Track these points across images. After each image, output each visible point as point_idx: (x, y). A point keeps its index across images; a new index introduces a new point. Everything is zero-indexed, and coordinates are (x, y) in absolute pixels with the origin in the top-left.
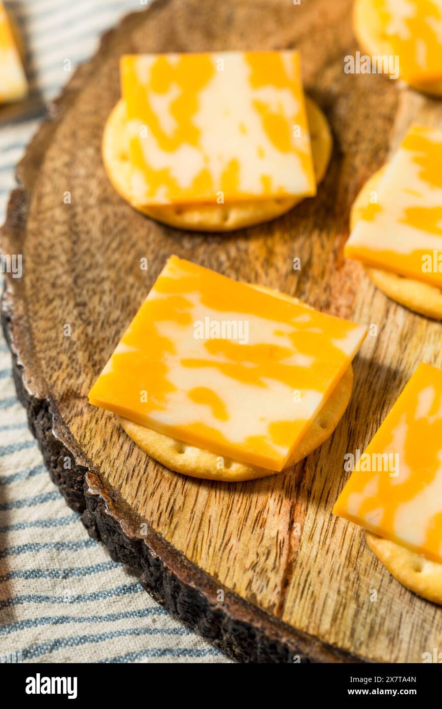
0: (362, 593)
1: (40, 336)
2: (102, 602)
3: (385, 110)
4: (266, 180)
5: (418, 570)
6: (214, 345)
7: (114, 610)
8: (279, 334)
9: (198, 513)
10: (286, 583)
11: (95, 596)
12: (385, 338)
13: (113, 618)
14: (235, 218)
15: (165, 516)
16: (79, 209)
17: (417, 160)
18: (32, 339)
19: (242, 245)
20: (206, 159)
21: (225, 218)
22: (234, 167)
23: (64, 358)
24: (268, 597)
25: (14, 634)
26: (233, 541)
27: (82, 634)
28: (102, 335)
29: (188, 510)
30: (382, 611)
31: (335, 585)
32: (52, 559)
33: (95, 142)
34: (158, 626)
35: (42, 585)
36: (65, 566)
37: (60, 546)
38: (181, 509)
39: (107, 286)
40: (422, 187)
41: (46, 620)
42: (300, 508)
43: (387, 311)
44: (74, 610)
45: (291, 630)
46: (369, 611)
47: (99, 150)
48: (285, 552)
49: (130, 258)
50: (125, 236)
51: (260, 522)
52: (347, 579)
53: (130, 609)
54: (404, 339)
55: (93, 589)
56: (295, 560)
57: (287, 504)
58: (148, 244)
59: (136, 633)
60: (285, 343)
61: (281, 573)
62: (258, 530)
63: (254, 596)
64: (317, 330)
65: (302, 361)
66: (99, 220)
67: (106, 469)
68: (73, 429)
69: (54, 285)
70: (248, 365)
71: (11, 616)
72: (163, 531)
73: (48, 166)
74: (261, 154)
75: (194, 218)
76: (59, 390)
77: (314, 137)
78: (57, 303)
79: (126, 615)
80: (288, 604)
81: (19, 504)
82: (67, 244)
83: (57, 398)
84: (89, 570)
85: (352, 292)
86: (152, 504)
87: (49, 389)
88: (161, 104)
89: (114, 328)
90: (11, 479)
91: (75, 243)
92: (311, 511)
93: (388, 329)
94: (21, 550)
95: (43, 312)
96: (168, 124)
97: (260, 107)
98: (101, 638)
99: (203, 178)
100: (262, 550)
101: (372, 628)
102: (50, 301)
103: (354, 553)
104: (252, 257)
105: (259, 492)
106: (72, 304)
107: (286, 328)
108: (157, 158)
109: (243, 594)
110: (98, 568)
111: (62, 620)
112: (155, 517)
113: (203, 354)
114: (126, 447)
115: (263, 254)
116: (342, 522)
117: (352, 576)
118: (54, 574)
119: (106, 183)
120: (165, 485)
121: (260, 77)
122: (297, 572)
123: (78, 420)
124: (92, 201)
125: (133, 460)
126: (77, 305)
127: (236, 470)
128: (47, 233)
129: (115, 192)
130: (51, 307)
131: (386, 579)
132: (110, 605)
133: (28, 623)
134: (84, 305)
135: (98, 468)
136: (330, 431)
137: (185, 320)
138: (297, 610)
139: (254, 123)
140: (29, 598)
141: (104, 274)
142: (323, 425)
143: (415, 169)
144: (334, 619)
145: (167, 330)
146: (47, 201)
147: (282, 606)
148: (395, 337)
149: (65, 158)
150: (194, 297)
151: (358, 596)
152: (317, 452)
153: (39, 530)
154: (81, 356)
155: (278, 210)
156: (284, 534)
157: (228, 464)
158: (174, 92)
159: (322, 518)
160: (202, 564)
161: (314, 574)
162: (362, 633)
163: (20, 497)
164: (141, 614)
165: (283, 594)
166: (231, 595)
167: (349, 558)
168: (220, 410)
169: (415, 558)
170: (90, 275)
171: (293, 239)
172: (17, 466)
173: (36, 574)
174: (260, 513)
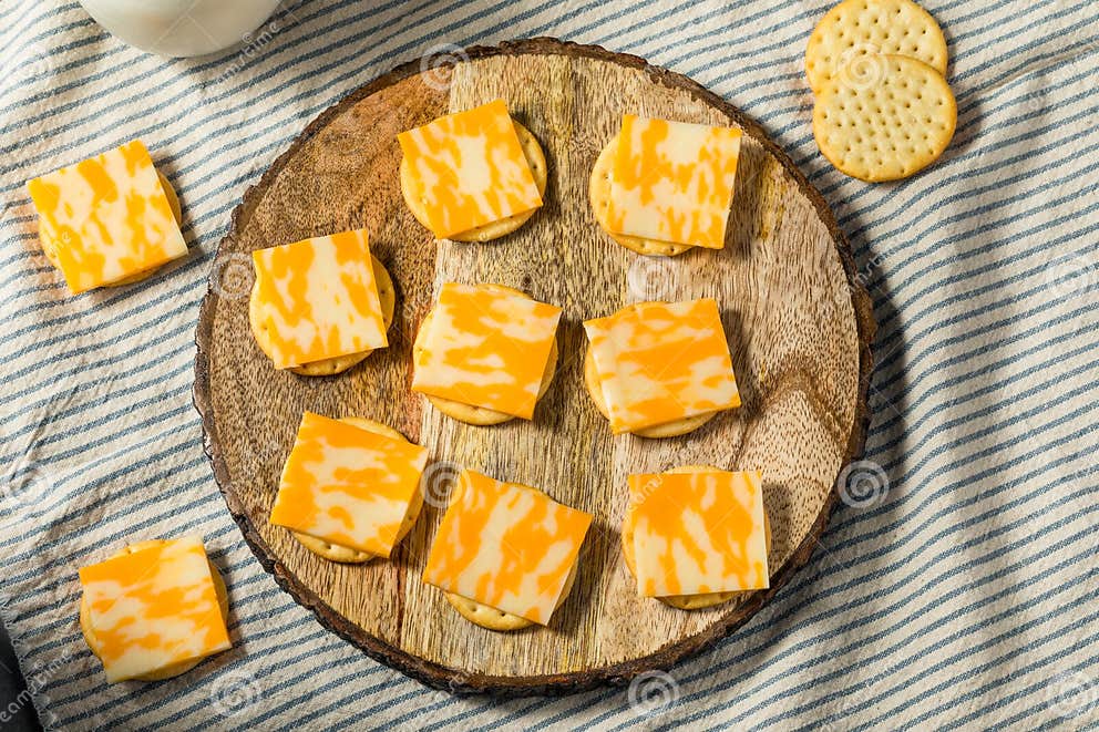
0: (444, 625)
1: (232, 469)
2: (295, 630)
3: (427, 255)
4: (356, 341)
5: (474, 610)
6: (341, 473)
7: (302, 635)
8: (377, 459)
9: (344, 584)
10: (400, 625)
11: (289, 627)
12: (442, 441)
13: (303, 641)
14: (340, 367)
15: (325, 589)
16: (241, 366)
17: (450, 311)
18: (227, 471)
19: (347, 381)
20: (317, 329)
21: (335, 367)
22: (335, 332)
23: (249, 483)
24: (390, 635)
25: (248, 664)
26: (367, 600)
27: (287, 658)
28: (269, 463)
29: (338, 581)
30: (456, 636)
31: (428, 624)
32: (261, 606)
33: (243, 309)
34: (330, 643)
35: (258, 625)
36: (270, 609)
37: (264, 595)
38: (334, 582)
39: (267, 424)
40: (455, 333)
41: (265, 652)
42: (402, 573)
43: (442, 421)
44: (279, 640)
45: (406, 655)
46: (449, 636)
47: (247, 315)
48: (397, 603)
49: (279, 401)
50: (273, 384)
51: (380, 585)
52: (435, 617)
53: (311, 633)
54: (454, 440)
55: (288, 622)
56: (403, 609)
57: (395, 570)
58: (288, 388)
59: (317, 652)
60: (381, 466)
61: (396, 618)
62: (380, 591)
63: (382, 635)
64: (400, 455)
65: (393, 478)
66: (255, 373)
67: (286, 560)
68: (262, 535)
69: (234, 428)
70: (363, 485)
71: (244, 653)
72: (326, 599)
73: (216, 332)
74: (351, 319)
75: (315, 371)
76: (250, 507)
77: (382, 292)
78: (239, 441)
79: (310, 638)
80: (403, 638)
81: (235, 568)
82: (238, 395)
83: (250, 513)
84: (284, 609)
85: (419, 409)
86: (316, 581)
87: (243, 507)
88: (282, 286)
89: (276, 456)
90: (228, 550)
91: (242, 393)
92: (409, 574)
93: (443, 434)
94: (242, 603)
95: (231, 450)
96: (289, 301)
97: (346, 279)
98: (299, 659)
99: (317, 342)
100: (384, 604)
101: (452, 648)
102: (234, 441)
103: (437, 599)
104: (354, 390)
105: (378, 564)
106: (247, 441)
107: (382, 455)
108: (286, 332)
109: (376, 636)
110: (289, 606)
111: (274, 649)
112: (320, 589)
113: (333, 481)
114: (296, 543)
115: (361, 386)
116: (427, 586)
117: (438, 615)
118: (263, 616)
119: (253, 341)
120: (322, 567)
121: (344, 254)
122: (406, 615)
123: (264, 528)
124: (248, 358)
125: (300, 553)
126: (251, 442)
127: (362, 557)
128: (224, 387)
129: (261, 350)
130: (235, 446)
131: (457, 614)
132: (299, 632)
133: (255, 656)
134: (256, 441)
135: (281, 560)
136: (415, 520)
137: (319, 458)
138: (408, 642)
139: (344, 294)
140: (252, 638)
141: (264, 416)
142: (410, 518)
143: (449, 319)
144: (430, 646)
145: (310, 467)
146: (219, 361)
147: (399, 640)
148: (449, 439)
149: (226, 325)
150: (322, 440)
151: (442, 627)
152: (409, 534)
153: (249, 586)
154: (259, 480)
155: (367, 355)
156: (395, 591)
157: (358, 554)
158: (290, 275)
159: (417, 577)
160: (350, 619)
161: (415, 616)
162: (446, 652)
163: (236, 562)
164: (319, 635)
165: (399, 632)
166: (370, 636)
167: (434, 603)
168: (349, 523)
169: (472, 604)
170: (255, 418)
171: (378, 371)
172: (230, 542)
173: (254, 618)
174: (380, 579)
